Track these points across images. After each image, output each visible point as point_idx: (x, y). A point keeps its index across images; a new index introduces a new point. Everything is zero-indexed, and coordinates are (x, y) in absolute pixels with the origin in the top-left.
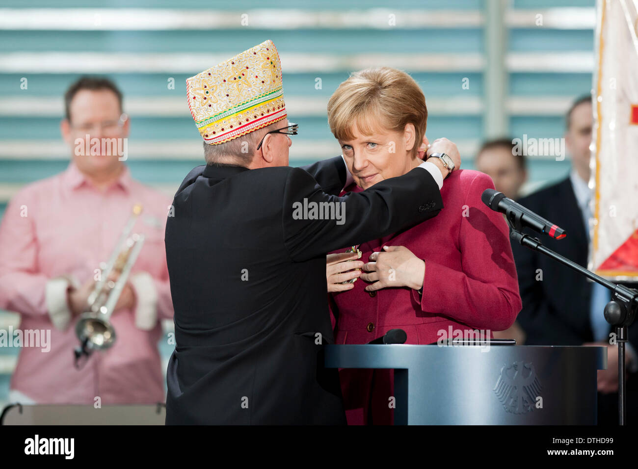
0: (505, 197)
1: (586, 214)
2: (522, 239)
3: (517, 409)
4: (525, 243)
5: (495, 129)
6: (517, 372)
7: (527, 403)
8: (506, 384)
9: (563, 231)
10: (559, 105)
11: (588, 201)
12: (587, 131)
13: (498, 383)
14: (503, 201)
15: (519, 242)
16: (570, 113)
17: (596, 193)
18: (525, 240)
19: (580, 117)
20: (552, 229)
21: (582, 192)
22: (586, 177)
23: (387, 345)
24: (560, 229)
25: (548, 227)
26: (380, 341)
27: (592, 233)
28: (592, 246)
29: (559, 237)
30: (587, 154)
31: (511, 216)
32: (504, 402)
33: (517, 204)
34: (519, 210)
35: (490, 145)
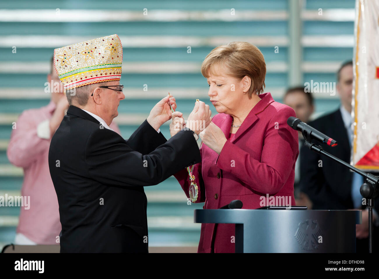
0: (301, 122)
1: (350, 131)
2: (311, 146)
3: (308, 248)
4: (313, 149)
5: (295, 81)
6: (308, 226)
7: (314, 244)
8: (301, 233)
9: (335, 141)
10: (333, 67)
11: (351, 124)
12: (350, 82)
13: (297, 232)
14: (300, 124)
15: (309, 148)
16: (340, 71)
17: (355, 119)
18: (313, 147)
19: (345, 74)
20: (329, 141)
21: (347, 118)
22: (350, 110)
23: (231, 210)
24: (334, 140)
25: (326, 139)
26: (227, 207)
27: (353, 144)
28: (352, 151)
29: (333, 145)
30: (350, 96)
31: (305, 133)
32: (300, 244)
33: (308, 126)
34: (309, 129)
35: (291, 90)
